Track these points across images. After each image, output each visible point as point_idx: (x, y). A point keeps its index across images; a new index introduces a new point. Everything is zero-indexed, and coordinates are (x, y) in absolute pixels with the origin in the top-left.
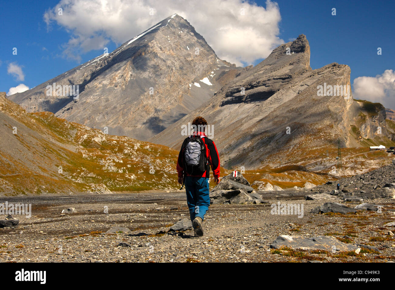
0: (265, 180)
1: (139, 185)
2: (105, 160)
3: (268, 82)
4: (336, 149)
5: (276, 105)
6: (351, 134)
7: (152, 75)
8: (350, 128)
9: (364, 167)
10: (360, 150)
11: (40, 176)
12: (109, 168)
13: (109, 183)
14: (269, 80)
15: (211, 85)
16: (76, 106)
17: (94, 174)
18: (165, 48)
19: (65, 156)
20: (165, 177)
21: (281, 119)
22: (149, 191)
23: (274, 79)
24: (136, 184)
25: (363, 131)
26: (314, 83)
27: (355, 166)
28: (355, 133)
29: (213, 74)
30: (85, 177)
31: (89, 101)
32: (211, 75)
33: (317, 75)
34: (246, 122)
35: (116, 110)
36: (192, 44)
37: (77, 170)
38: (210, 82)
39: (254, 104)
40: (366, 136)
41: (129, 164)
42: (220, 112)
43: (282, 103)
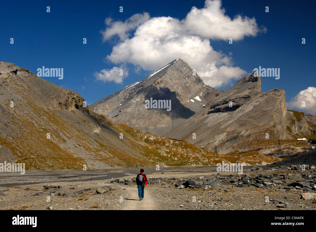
0: (241, 160)
1: (179, 163)
2: (160, 149)
3: (236, 100)
4: (277, 140)
5: (241, 114)
6: (286, 131)
7: (165, 95)
8: (285, 128)
9: (294, 151)
10: (292, 141)
11: (135, 159)
12: (163, 154)
13: (165, 162)
14: (236, 99)
15: (201, 100)
16: (121, 114)
17: (157, 157)
18: (173, 78)
19: (141, 148)
20: (191, 159)
21: (244, 122)
22: (185, 166)
23: (239, 98)
24: (178, 162)
25: (293, 129)
26: (264, 100)
27: (289, 150)
28: (289, 130)
29: (202, 94)
30: (154, 159)
31: (128, 111)
32: (201, 95)
33: (265, 95)
34: (223, 124)
35: (144, 116)
36: (189, 76)
37: (149, 155)
38: (200, 99)
39: (228, 113)
40: (295, 132)
41: (172, 152)
42: (207, 117)
43: (245, 113)
